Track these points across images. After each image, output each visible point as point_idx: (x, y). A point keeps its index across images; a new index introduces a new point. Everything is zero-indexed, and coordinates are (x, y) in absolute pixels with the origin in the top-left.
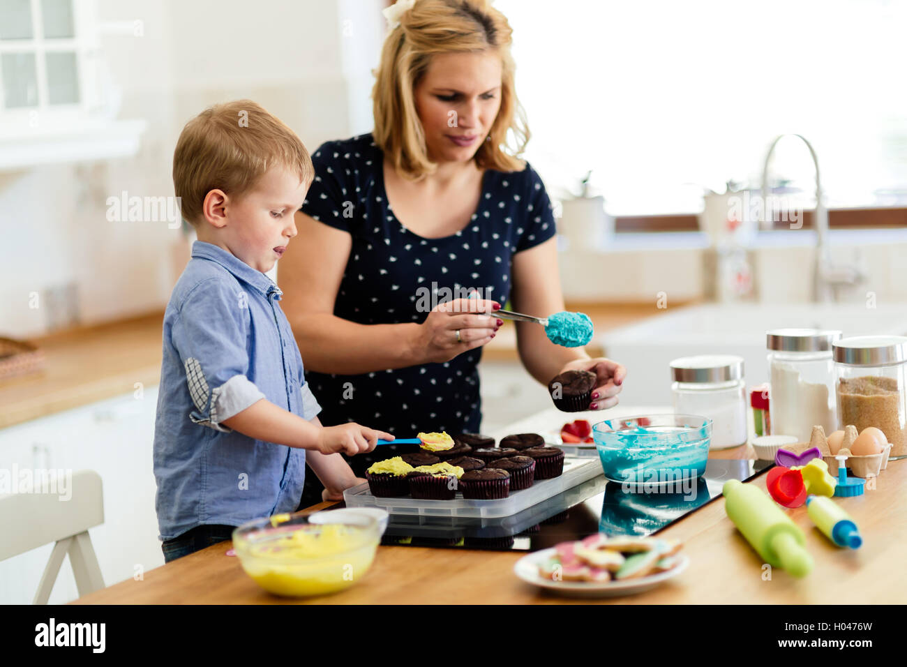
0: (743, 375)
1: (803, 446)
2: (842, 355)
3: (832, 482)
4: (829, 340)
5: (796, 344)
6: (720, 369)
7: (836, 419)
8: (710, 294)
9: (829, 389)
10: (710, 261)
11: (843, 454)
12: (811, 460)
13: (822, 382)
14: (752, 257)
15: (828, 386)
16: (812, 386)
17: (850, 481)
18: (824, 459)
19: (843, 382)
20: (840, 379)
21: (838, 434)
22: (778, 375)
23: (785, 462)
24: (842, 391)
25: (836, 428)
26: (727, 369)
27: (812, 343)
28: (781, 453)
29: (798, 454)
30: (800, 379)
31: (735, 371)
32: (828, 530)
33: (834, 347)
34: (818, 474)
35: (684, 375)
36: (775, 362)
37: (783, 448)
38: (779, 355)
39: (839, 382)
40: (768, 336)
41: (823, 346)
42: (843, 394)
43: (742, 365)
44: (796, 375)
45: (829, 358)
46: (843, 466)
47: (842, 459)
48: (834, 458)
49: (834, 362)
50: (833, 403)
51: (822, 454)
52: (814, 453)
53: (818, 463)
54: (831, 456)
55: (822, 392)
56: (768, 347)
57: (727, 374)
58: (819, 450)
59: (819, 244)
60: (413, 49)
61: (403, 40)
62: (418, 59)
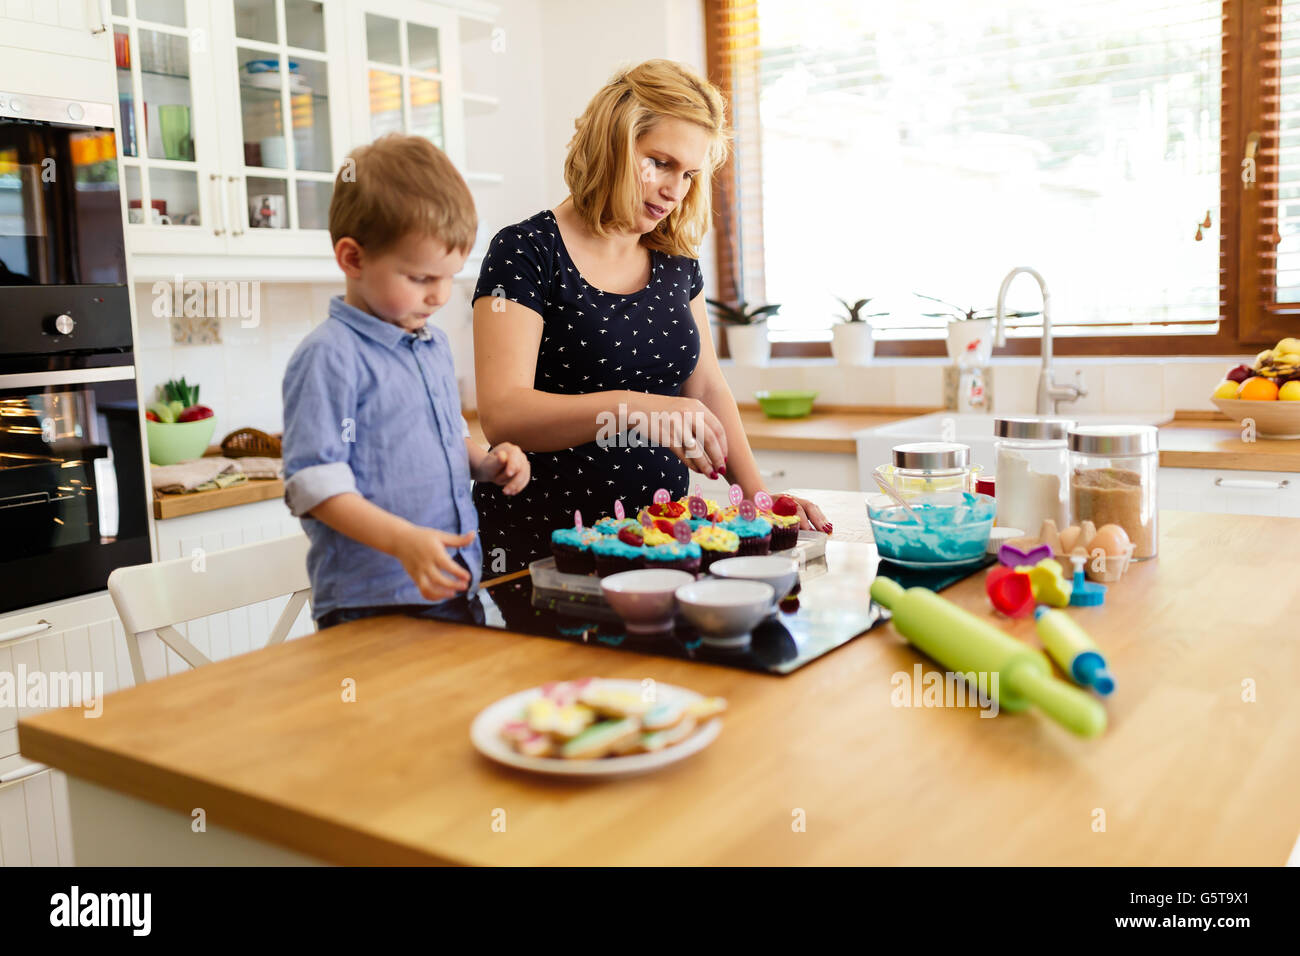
0: (968, 463)
1: (1030, 542)
2: (1077, 443)
3: (1065, 588)
4: (1063, 427)
5: (1027, 431)
6: (944, 454)
7: (1068, 515)
8: (951, 406)
9: (1062, 481)
10: (952, 377)
11: (1080, 553)
12: (1040, 559)
13: (1054, 473)
14: (987, 372)
15: (1060, 477)
16: (1041, 476)
17: (1087, 588)
18: (1056, 558)
19: (1078, 474)
20: (1075, 471)
21: (1071, 531)
22: (1004, 463)
23: (1009, 559)
24: (1077, 483)
25: (1068, 523)
26: (951, 455)
27: (1044, 430)
28: (1005, 549)
29: (1025, 550)
30: (1029, 469)
31: (959, 456)
32: (1067, 662)
33: (1069, 435)
34: (1048, 578)
35: (907, 460)
36: (1003, 449)
37: (1007, 543)
38: (1006, 442)
39: (1074, 473)
40: (996, 421)
41: (1056, 434)
42: (1076, 486)
43: (968, 451)
44: (1026, 463)
45: (1063, 447)
46: (1079, 569)
47: (1079, 561)
48: (1068, 559)
49: (1068, 451)
50: (1065, 495)
51: (1054, 551)
52: (1044, 551)
53: (1049, 565)
54: (1064, 555)
55: (1053, 483)
56: (996, 434)
57: (951, 460)
58: (1050, 547)
59: (1044, 366)
60: (642, 105)
61: (627, 94)
62: (647, 117)
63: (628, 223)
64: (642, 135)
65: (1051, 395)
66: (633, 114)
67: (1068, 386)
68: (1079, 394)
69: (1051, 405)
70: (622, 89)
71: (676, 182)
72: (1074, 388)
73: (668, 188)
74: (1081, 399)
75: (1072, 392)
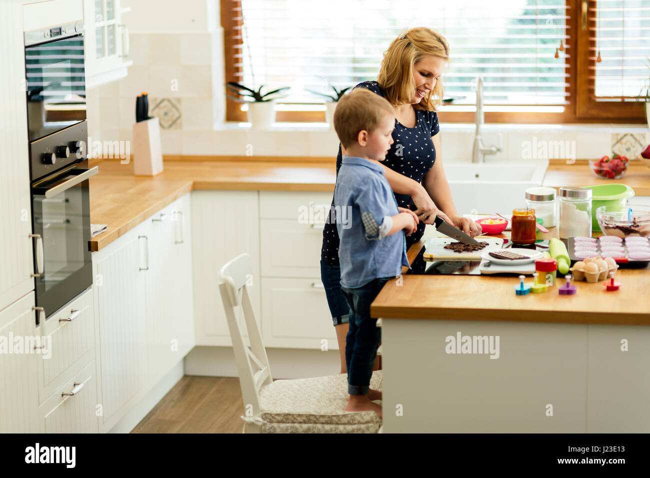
60: (417, 50)
61: (409, 44)
62: (419, 55)
63: (408, 99)
64: (417, 62)
65: (482, 151)
66: (413, 53)
67: (492, 146)
68: (498, 150)
69: (480, 156)
70: (406, 41)
71: (432, 82)
72: (496, 147)
73: (428, 84)
74: (498, 153)
75: (494, 149)
